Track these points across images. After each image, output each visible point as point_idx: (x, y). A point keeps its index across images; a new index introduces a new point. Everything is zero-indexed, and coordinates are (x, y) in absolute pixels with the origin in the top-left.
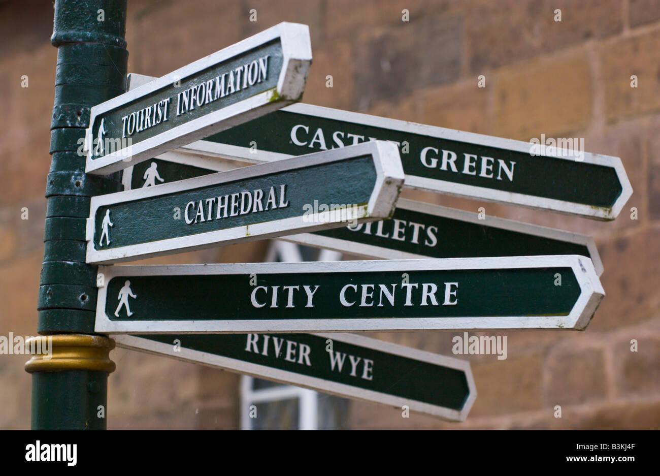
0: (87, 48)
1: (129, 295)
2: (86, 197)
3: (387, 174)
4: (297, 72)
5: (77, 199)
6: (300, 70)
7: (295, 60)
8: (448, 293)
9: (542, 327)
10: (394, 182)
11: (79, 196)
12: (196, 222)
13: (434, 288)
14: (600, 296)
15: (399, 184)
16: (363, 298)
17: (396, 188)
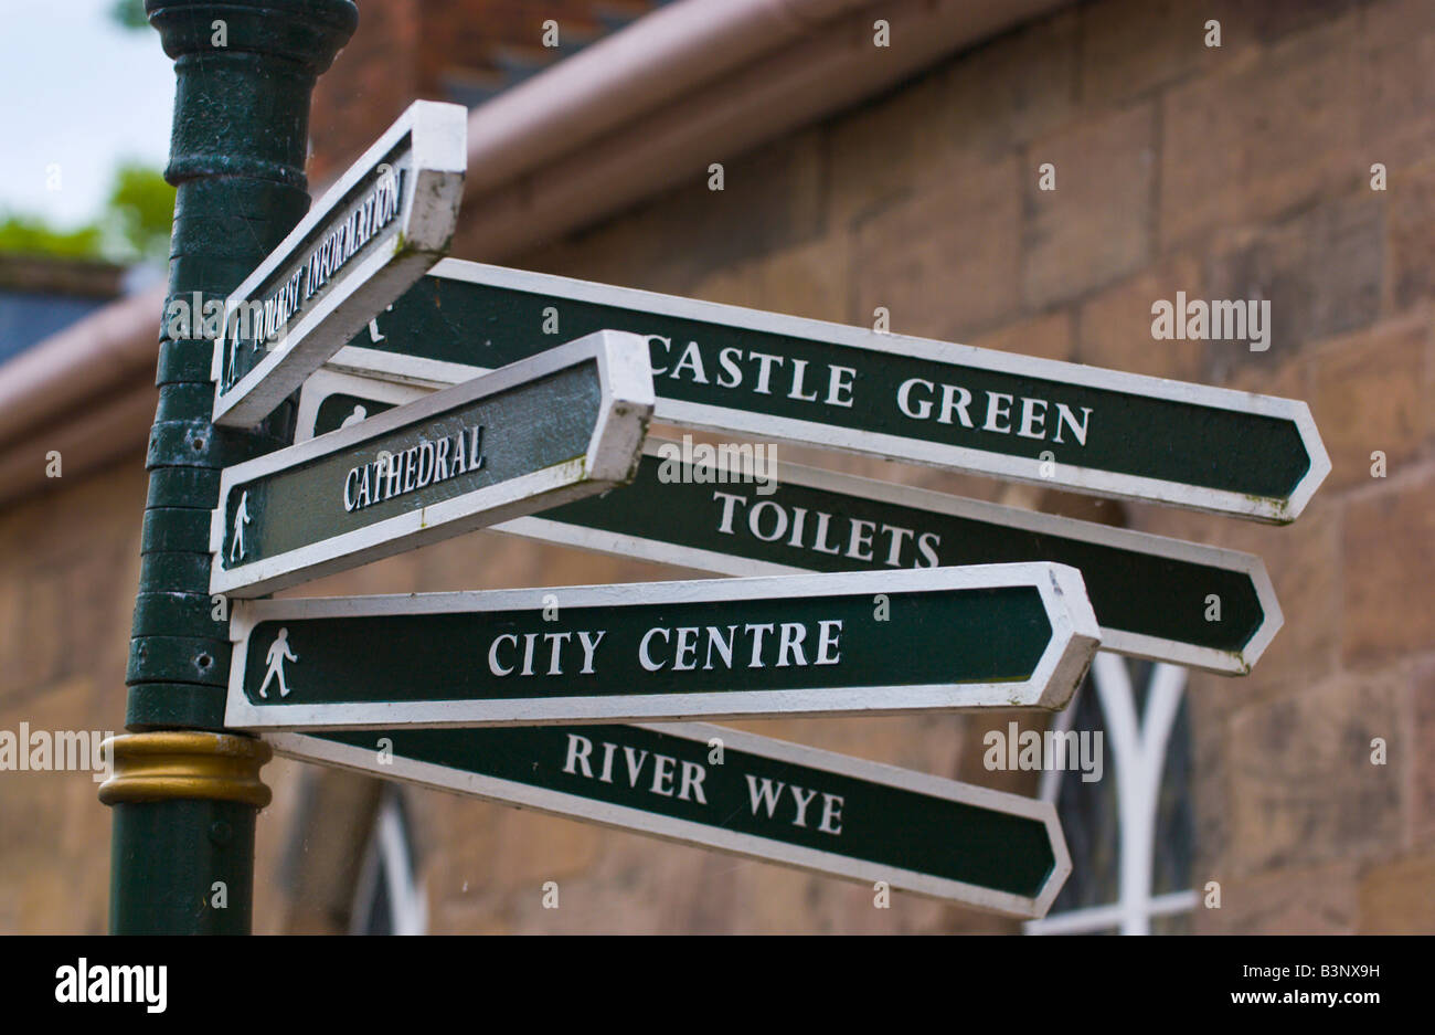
0: (222, 184)
1: (285, 656)
2: (213, 469)
3: (619, 394)
4: (437, 195)
5: (196, 474)
6: (441, 190)
7: (431, 172)
8: (824, 640)
9: (982, 704)
10: (633, 410)
11: (199, 467)
12: (358, 506)
13: (801, 631)
14: (1091, 642)
15: (643, 414)
16: (678, 653)
17: (639, 423)
